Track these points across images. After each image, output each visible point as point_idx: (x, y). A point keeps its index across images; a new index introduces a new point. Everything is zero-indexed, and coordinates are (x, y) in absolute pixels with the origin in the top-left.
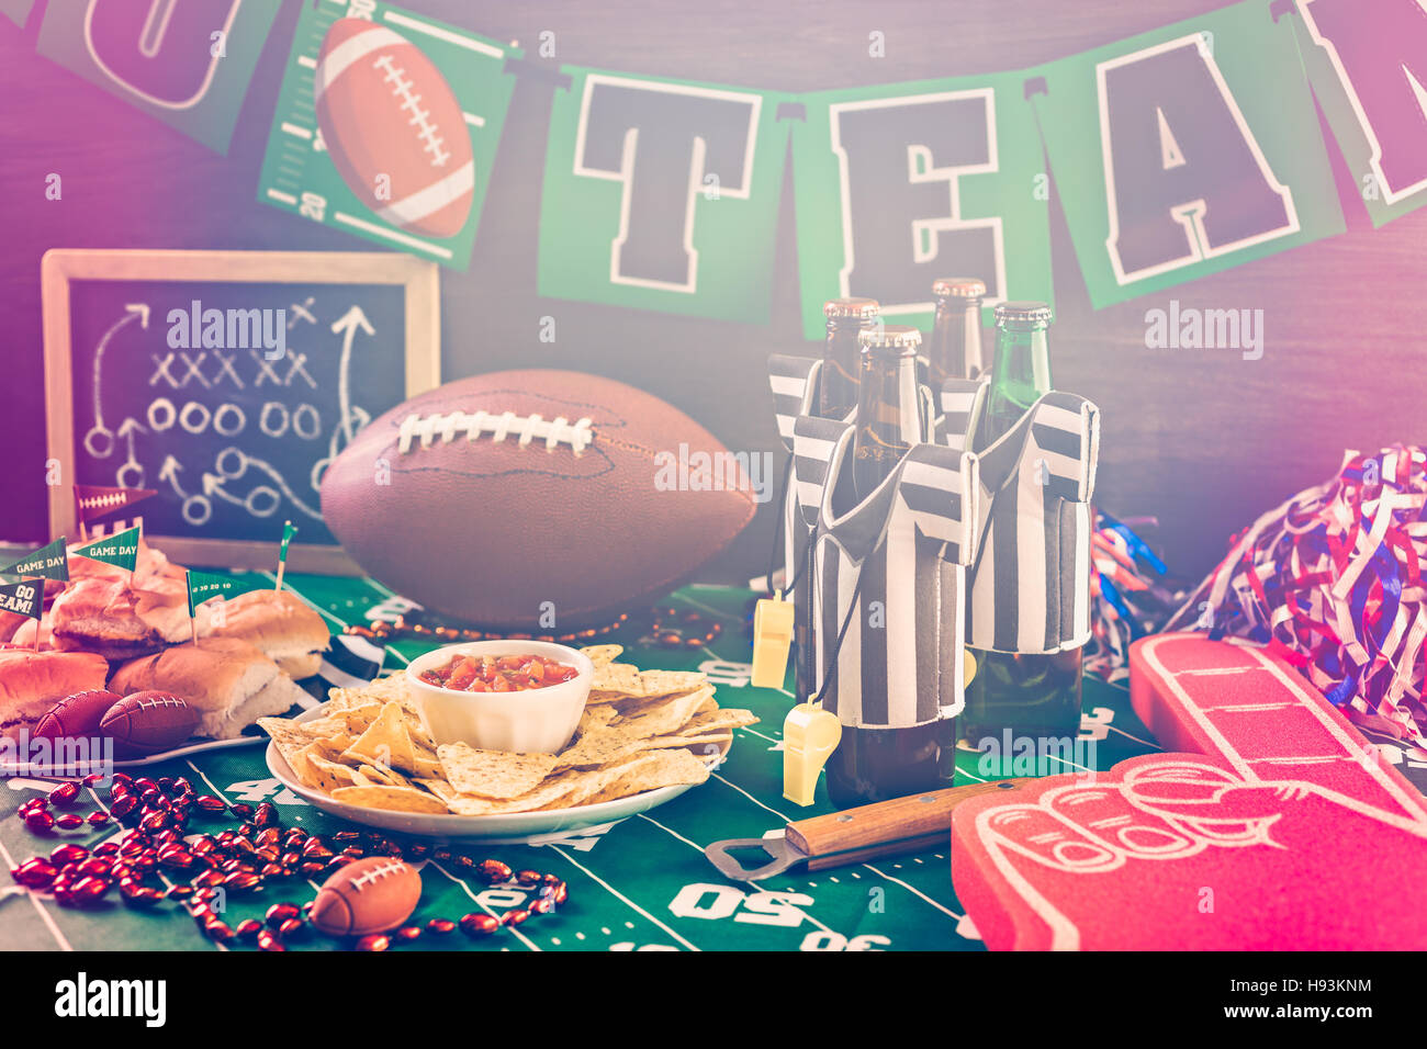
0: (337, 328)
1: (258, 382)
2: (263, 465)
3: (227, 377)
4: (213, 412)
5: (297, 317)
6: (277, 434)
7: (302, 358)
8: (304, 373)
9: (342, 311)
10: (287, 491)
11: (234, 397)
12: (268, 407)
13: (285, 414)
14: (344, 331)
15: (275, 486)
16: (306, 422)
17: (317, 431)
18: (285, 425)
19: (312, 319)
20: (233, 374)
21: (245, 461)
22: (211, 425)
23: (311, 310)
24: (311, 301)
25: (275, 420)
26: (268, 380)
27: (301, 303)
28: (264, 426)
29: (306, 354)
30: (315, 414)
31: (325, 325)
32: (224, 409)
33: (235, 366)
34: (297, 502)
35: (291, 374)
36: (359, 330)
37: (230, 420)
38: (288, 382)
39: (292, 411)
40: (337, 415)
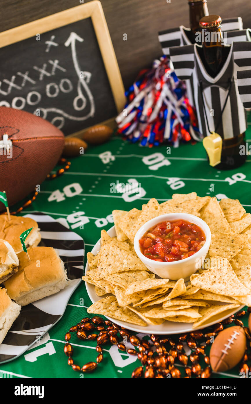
0: (67, 44)
1: (41, 78)
2: (53, 110)
3: (27, 82)
4: (25, 98)
5: (49, 46)
6: (55, 95)
7: (57, 62)
8: (59, 67)
9: (68, 36)
10: (66, 115)
11: (33, 88)
12: (48, 87)
13: (56, 86)
14: (70, 45)
15: (60, 115)
16: (66, 86)
17: (71, 87)
18: (57, 91)
19: (56, 45)
20: (30, 80)
21: (45, 111)
22: (26, 104)
23: (54, 41)
24: (53, 37)
25: (53, 90)
26: (45, 76)
27: (49, 39)
28: (49, 95)
29: (58, 59)
30: (68, 81)
31: (62, 45)
32: (30, 95)
33: (29, 76)
34: (71, 118)
35: (54, 70)
36: (77, 42)
37: (34, 98)
38: (53, 73)
39: (58, 84)
40: (77, 78)
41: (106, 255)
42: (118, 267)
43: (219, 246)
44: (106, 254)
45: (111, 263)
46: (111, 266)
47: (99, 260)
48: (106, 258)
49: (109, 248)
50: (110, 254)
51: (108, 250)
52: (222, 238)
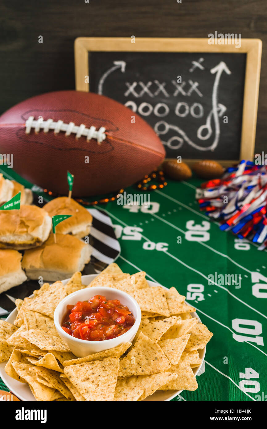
0: (213, 71)
1: (176, 94)
2: (176, 128)
3: (161, 93)
4: (154, 106)
5: (194, 67)
6: (183, 115)
7: (196, 84)
8: (197, 91)
9: (216, 64)
10: (186, 139)
11: (165, 101)
12: (179, 105)
13: (187, 107)
14: (216, 73)
15: (181, 136)
16: (197, 111)
17: (201, 114)
18: (187, 112)
19: (201, 67)
20: (164, 91)
21: (168, 127)
22: (153, 113)
23: (202, 64)
24: (202, 60)
25: (182, 110)
26: (180, 94)
27: (197, 60)
28: (177, 112)
29: (198, 82)
30: (201, 107)
31: (208, 70)
32: (159, 105)
33: (165, 87)
34: (191, 143)
35: (191, 91)
36: (224, 72)
37: (161, 110)
38: (189, 94)
39: (190, 106)
40: (211, 107)
41: (51, 293)
42: (47, 309)
43: (142, 352)
44: (53, 291)
45: (47, 302)
46: (43, 304)
47: (42, 293)
48: (49, 295)
49: (60, 288)
50: (55, 294)
51: (58, 289)
52: (152, 348)
